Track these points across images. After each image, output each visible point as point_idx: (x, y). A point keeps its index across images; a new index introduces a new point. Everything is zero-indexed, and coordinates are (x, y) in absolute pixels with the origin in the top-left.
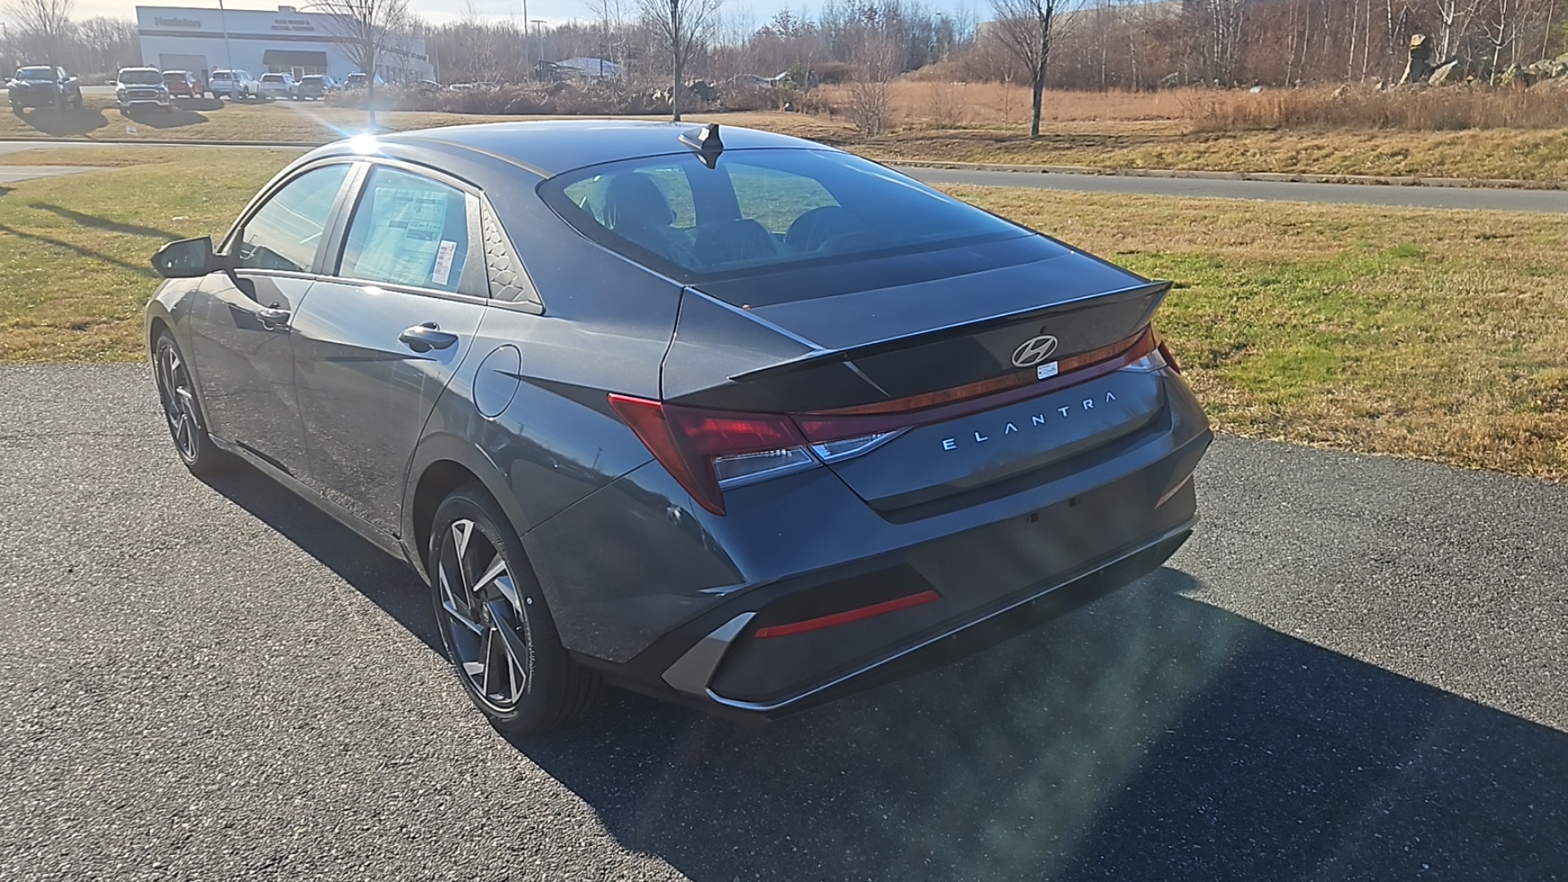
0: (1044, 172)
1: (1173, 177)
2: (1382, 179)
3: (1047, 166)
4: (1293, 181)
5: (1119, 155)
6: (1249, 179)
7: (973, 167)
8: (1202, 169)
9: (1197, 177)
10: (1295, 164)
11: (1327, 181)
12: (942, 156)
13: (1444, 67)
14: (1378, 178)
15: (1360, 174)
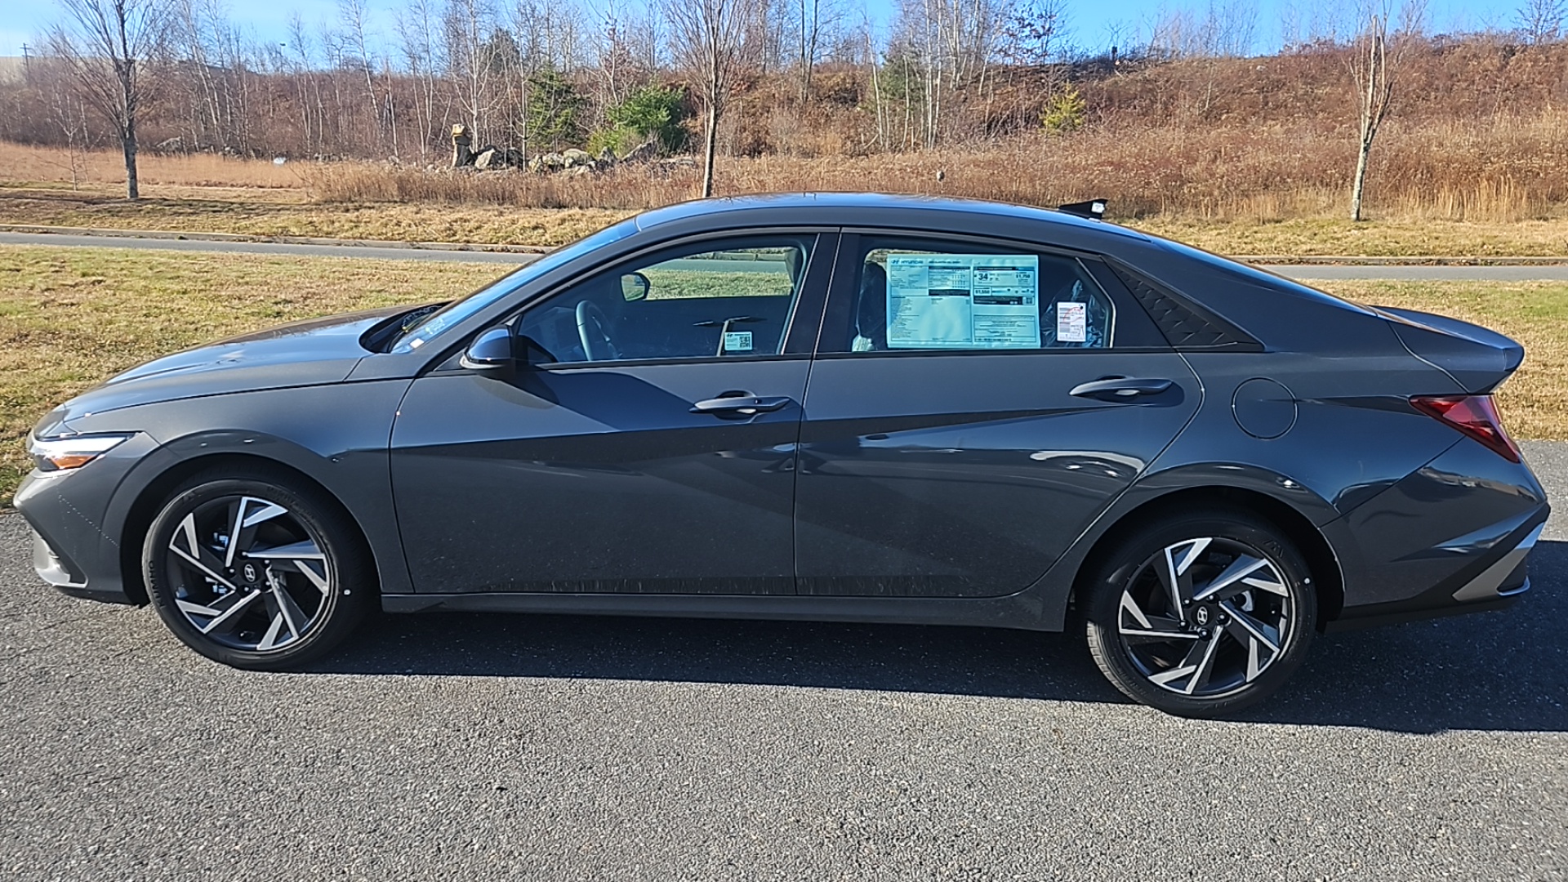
0: (181, 238)
1: (340, 245)
2: (538, 248)
3: (182, 232)
4: (460, 250)
5: (262, 223)
6: (419, 248)
7: (77, 232)
8: (367, 238)
9: (365, 246)
10: (454, 235)
11: (492, 250)
12: (21, 218)
13: (484, 154)
14: (534, 247)
15: (518, 244)
